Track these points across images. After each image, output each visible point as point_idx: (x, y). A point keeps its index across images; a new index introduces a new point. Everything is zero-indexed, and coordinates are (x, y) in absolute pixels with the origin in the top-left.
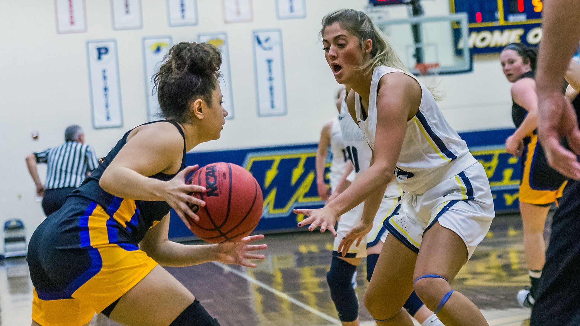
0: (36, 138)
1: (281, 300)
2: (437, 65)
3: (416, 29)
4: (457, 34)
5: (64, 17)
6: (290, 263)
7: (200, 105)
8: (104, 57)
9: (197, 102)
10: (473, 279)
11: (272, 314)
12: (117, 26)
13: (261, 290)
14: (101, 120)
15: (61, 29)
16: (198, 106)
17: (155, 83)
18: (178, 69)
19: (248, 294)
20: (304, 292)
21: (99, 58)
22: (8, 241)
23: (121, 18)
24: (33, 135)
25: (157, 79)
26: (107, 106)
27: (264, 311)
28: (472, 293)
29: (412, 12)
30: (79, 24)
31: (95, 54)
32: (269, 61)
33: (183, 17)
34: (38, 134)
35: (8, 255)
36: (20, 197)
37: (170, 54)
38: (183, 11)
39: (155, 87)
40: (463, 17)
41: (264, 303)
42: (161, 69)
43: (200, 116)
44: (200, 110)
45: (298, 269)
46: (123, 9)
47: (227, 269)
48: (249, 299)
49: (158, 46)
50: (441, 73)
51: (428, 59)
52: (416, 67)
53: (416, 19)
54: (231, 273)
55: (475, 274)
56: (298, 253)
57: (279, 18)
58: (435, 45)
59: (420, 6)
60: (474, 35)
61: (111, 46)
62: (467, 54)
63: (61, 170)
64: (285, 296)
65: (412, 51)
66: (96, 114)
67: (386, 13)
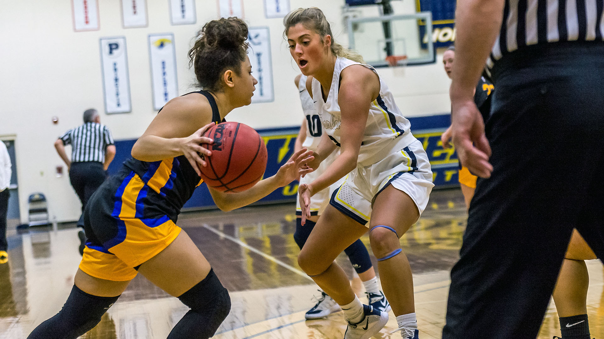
0: (56, 122)
1: (269, 263)
2: (405, 57)
3: (386, 26)
4: (422, 30)
5: (80, 17)
6: (278, 230)
7: (230, 76)
8: (115, 52)
9: (227, 73)
10: (437, 243)
11: (262, 275)
12: (126, 24)
13: (252, 254)
14: (112, 107)
15: (78, 27)
16: (228, 76)
17: (191, 57)
18: (209, 44)
19: (240, 257)
20: (289, 256)
21: (111, 52)
22: (32, 212)
23: (130, 18)
24: (53, 119)
25: (193, 54)
26: (117, 94)
27: (255, 272)
28: (435, 255)
29: (383, 11)
30: (93, 24)
31: (107, 49)
32: (259, 55)
33: (183, 16)
34: (58, 119)
35: (32, 224)
36: (42, 174)
37: (203, 31)
38: (183, 11)
39: (191, 61)
40: (428, 15)
41: (254, 265)
42: (195, 45)
43: (230, 85)
44: (230, 79)
45: (284, 236)
46: (131, 10)
47: (222, 235)
48: (241, 262)
49: (162, 42)
50: (409, 65)
51: (397, 52)
52: (386, 59)
53: (386, 18)
54: (226, 239)
55: (438, 239)
56: (284, 222)
57: (267, 17)
58: (403, 40)
59: (390, 6)
60: (437, 31)
61: (121, 42)
62: (431, 47)
63: (85, 146)
64: (272, 259)
65: (383, 45)
66: (108, 101)
67: (360, 12)
